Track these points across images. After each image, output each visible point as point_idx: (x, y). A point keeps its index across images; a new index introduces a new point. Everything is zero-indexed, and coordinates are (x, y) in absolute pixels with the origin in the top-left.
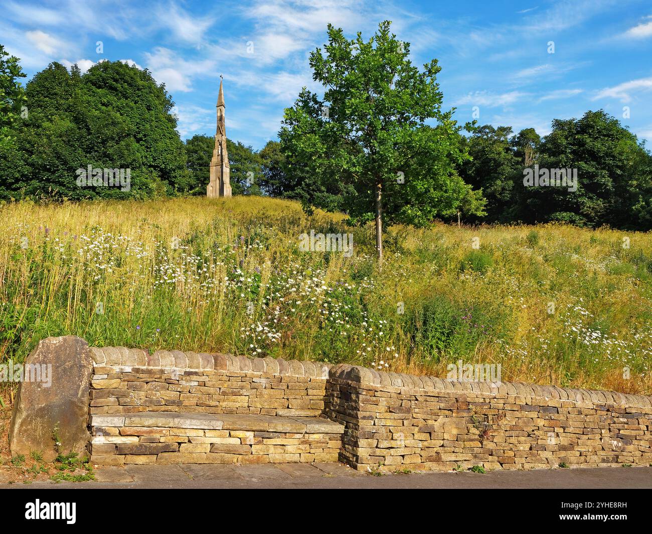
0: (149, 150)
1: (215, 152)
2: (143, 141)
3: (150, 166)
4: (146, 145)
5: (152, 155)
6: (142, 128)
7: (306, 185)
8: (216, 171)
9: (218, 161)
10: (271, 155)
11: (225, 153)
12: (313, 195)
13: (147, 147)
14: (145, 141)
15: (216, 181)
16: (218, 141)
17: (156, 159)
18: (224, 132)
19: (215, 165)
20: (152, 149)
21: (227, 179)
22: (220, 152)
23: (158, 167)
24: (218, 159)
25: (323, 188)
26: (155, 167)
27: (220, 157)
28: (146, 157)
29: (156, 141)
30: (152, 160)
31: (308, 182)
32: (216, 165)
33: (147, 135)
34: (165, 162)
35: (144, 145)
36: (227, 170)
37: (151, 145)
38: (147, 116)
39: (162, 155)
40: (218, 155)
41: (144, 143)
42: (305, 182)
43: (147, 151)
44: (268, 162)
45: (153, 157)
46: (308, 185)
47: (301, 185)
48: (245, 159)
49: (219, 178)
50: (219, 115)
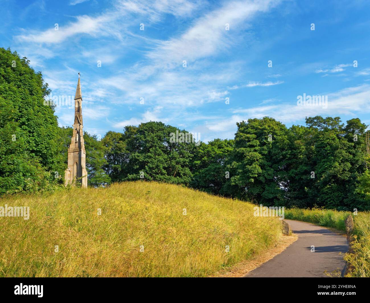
0: (31, 135)
1: (73, 139)
2: (26, 125)
3: (33, 151)
4: (29, 129)
5: (35, 139)
6: (25, 111)
7: (150, 168)
8: (74, 157)
9: (76, 147)
10: (111, 143)
11: (82, 140)
12: (155, 178)
13: (30, 132)
14: (27, 125)
15: (73, 166)
16: (76, 129)
17: (38, 145)
18: (81, 122)
19: (72, 151)
20: (35, 134)
21: (84, 164)
22: (77, 139)
23: (40, 152)
24: (75, 145)
25: (164, 171)
26: (36, 152)
27: (77, 144)
28: (29, 142)
29: (39, 125)
30: (35, 145)
31: (151, 166)
32: (74, 151)
33: (30, 119)
34: (47, 147)
35: (26, 129)
36: (83, 156)
37: (34, 129)
38: (30, 100)
39: (44, 140)
40: (76, 143)
41: (27, 128)
42: (148, 166)
43: (30, 136)
44: (109, 149)
45: (36, 142)
46: (151, 169)
47: (145, 168)
48: (92, 146)
49: (76, 163)
50: (77, 106)
